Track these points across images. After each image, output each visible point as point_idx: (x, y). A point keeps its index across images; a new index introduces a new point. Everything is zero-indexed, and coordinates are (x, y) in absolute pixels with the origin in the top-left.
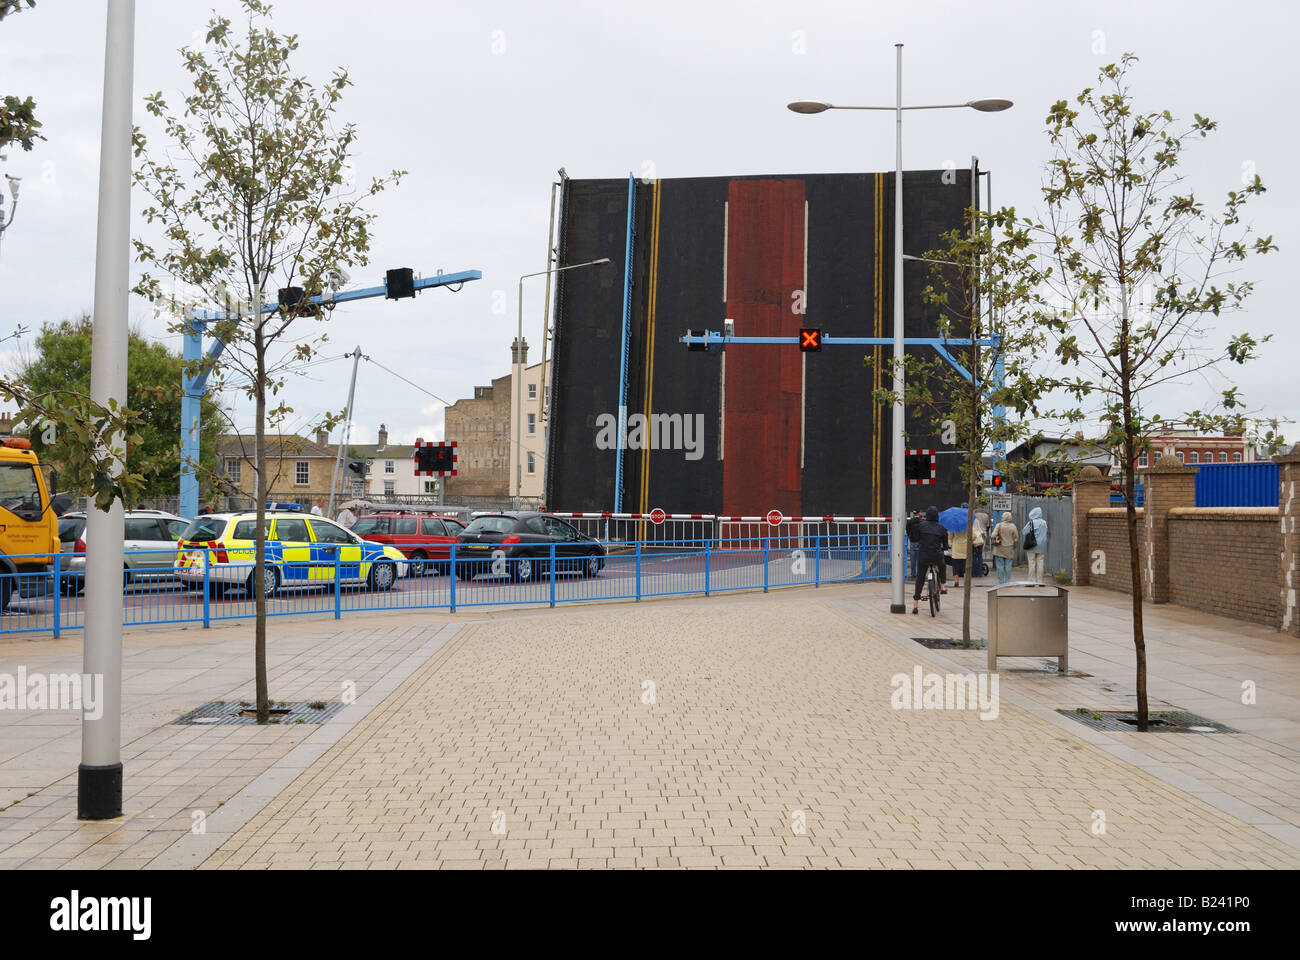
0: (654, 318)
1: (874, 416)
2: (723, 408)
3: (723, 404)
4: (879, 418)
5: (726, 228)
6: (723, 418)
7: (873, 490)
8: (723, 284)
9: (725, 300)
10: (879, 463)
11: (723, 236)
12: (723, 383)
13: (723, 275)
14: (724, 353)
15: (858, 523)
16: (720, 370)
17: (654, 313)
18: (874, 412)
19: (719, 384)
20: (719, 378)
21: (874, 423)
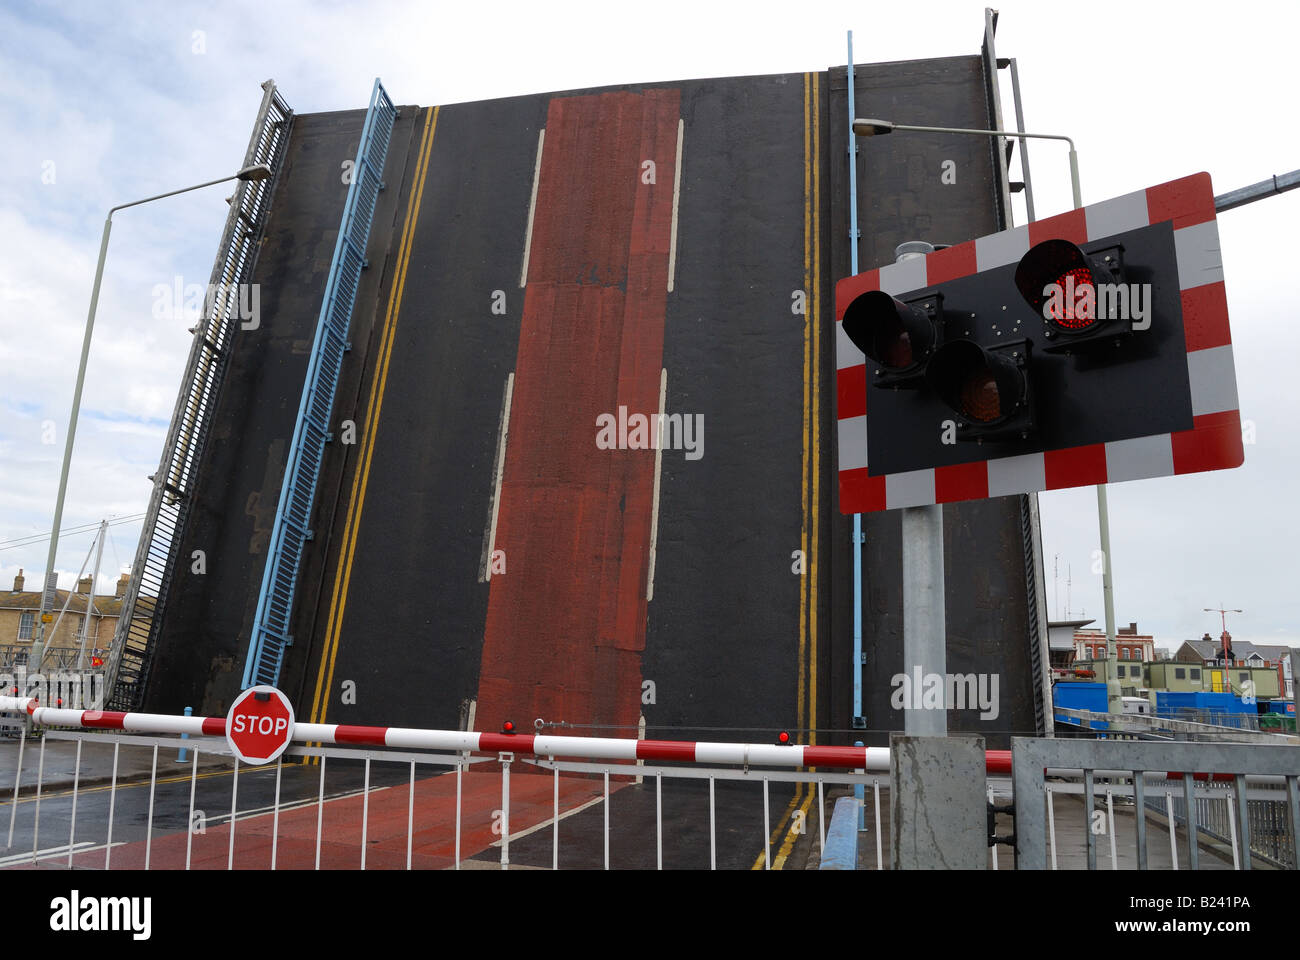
0: (395, 319)
1: (805, 493)
2: (500, 478)
3: (500, 471)
4: (816, 498)
5: (538, 169)
6: (497, 499)
7: (802, 651)
8: (521, 257)
9: (523, 284)
10: (814, 592)
11: (532, 181)
12: (505, 430)
13: (523, 243)
14: (512, 376)
15: (659, 772)
16: (500, 408)
17: (397, 311)
18: (805, 484)
19: (496, 433)
20: (498, 421)
21: (805, 507)
